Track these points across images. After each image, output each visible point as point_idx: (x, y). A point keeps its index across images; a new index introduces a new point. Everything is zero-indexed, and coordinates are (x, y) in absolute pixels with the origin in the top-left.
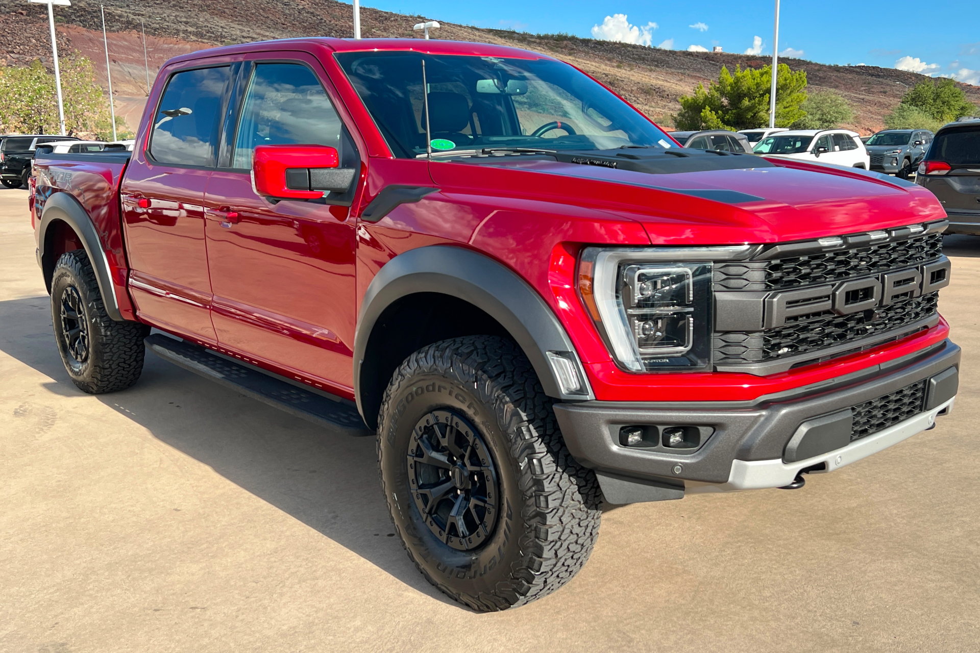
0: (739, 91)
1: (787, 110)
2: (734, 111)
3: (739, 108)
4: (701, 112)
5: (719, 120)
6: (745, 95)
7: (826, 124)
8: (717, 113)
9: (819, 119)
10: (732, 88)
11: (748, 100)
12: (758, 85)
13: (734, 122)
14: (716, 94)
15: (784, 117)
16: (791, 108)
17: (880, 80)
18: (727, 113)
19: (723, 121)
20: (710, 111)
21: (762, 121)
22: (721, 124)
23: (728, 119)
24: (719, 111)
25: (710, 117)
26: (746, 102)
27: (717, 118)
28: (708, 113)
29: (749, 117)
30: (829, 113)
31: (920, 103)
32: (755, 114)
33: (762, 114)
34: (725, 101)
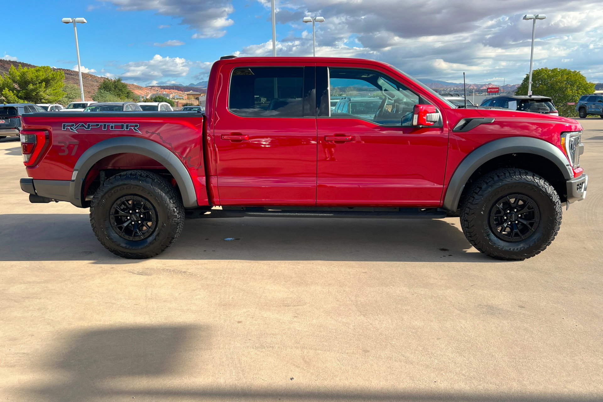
0: (25, 80)
1: (55, 91)
2: (24, 91)
3: (26, 89)
4: (3, 91)
5: (15, 96)
6: (29, 83)
7: (70, 99)
8: (13, 92)
9: (66, 97)
10: (21, 78)
11: (32, 85)
12: (37, 77)
13: (25, 97)
14: (10, 81)
15: (54, 95)
16: (57, 91)
17: (73, 76)
18: (20, 92)
19: (17, 96)
20: (9, 91)
21: (42, 98)
22: (16, 99)
23: (21, 96)
24: (14, 91)
25: (9, 94)
26: (31, 87)
27: (14, 95)
28: (7, 92)
29: (34, 95)
30: (71, 93)
31: (108, 90)
32: (37, 93)
33: (41, 93)
34: (16, 86)
